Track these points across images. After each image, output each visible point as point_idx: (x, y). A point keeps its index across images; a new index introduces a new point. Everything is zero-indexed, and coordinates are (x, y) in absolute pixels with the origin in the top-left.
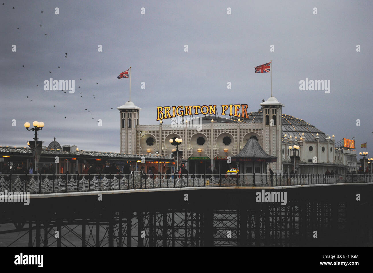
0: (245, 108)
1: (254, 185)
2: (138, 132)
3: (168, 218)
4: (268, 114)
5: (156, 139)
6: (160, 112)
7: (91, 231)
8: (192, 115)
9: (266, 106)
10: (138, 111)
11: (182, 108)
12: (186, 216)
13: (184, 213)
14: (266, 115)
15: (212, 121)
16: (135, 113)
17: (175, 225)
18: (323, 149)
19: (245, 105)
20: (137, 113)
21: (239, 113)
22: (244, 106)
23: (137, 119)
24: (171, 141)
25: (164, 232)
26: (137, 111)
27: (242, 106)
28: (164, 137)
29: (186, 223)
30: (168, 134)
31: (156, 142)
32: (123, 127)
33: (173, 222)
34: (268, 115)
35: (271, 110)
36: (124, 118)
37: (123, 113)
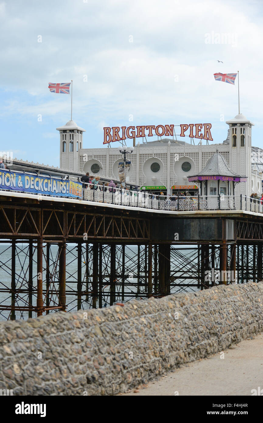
0: (208, 128)
1: (220, 209)
2: (81, 157)
4: (236, 133)
5: (103, 166)
6: (107, 133)
8: (145, 136)
9: (234, 124)
10: (81, 132)
11: (133, 128)
14: (233, 135)
15: (169, 143)
16: (78, 134)
19: (208, 124)
20: (80, 134)
21: (201, 134)
22: (208, 126)
23: (80, 141)
26: (79, 132)
27: (204, 125)
28: (112, 163)
30: (116, 159)
31: (102, 169)
32: (64, 151)
34: (236, 135)
35: (239, 129)
36: (64, 140)
37: (63, 135)
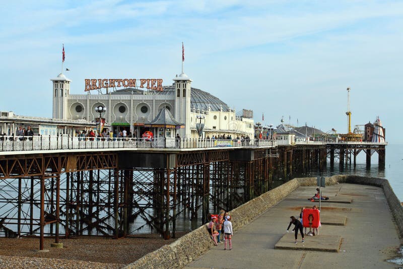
1: (165, 148)
2: (68, 101)
3: (94, 174)
4: (180, 87)
5: (84, 107)
6: (87, 84)
7: (26, 185)
8: (115, 87)
9: (178, 81)
10: (69, 82)
11: (107, 80)
12: (110, 173)
13: (108, 171)
14: (178, 89)
15: (132, 92)
16: (66, 84)
17: (100, 180)
18: (225, 118)
20: (68, 84)
21: (155, 86)
22: (160, 81)
23: (68, 89)
24: (97, 108)
25: (90, 186)
26: (67, 82)
27: (158, 80)
28: (91, 105)
29: (110, 178)
30: (94, 103)
31: (84, 109)
32: (56, 96)
33: (99, 177)
34: (180, 89)
35: (182, 84)
36: (57, 88)
37: (55, 84)
